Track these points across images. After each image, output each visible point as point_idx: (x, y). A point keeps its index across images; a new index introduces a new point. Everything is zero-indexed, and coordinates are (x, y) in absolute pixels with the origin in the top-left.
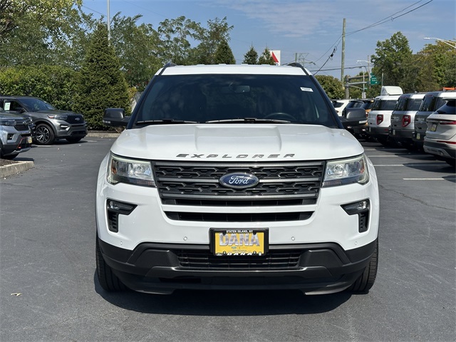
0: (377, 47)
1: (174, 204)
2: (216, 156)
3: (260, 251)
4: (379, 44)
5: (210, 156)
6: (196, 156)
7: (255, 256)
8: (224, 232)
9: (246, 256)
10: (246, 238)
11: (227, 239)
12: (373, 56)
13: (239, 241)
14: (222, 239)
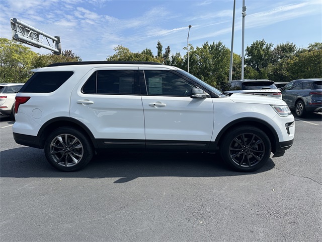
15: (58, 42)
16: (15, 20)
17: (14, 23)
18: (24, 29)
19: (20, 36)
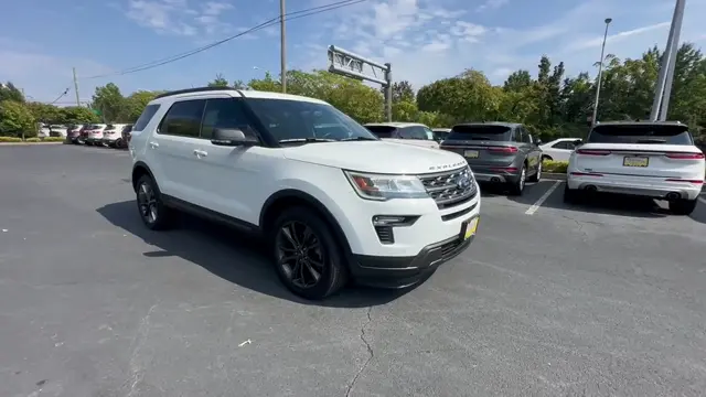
1: (443, 208)
15: (387, 71)
16: (332, 47)
17: (332, 52)
18: (344, 57)
19: (337, 66)
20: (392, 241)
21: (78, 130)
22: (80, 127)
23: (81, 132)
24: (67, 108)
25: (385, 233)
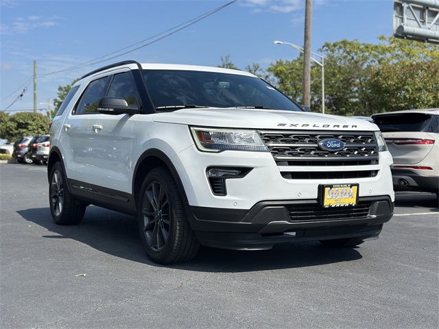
0: (58, 92)
1: (286, 165)
2: (308, 125)
3: (353, 202)
4: (60, 89)
5: (303, 125)
6: (292, 125)
7: (350, 206)
8: (331, 186)
9: (344, 207)
10: (345, 192)
11: (332, 193)
12: (56, 100)
13: (340, 194)
14: (329, 194)
18: (426, 10)
20: (224, 193)
21: (27, 143)
22: (30, 139)
23: (30, 146)
24: (18, 115)
25: (218, 186)
